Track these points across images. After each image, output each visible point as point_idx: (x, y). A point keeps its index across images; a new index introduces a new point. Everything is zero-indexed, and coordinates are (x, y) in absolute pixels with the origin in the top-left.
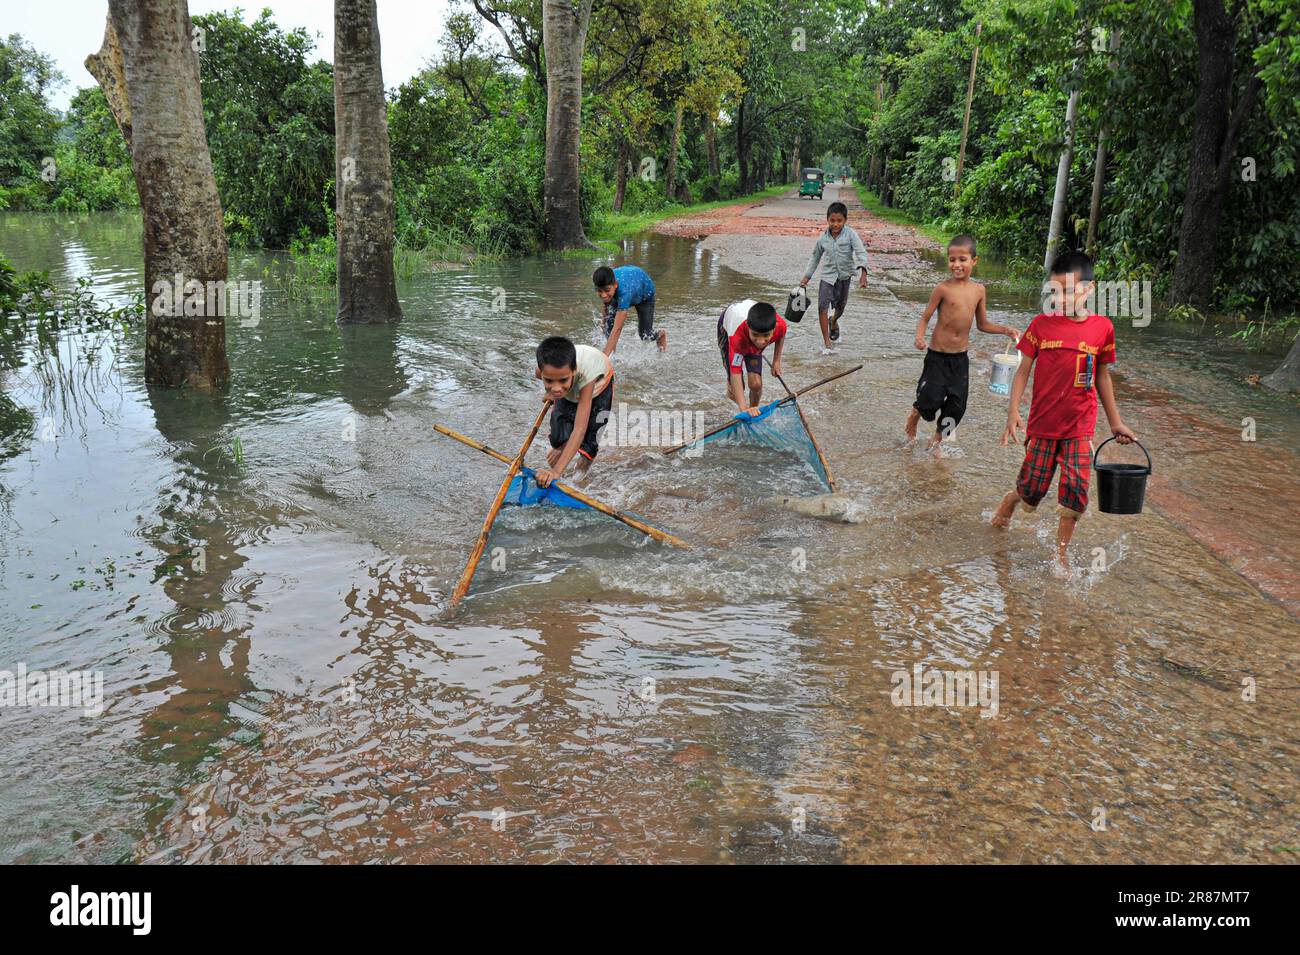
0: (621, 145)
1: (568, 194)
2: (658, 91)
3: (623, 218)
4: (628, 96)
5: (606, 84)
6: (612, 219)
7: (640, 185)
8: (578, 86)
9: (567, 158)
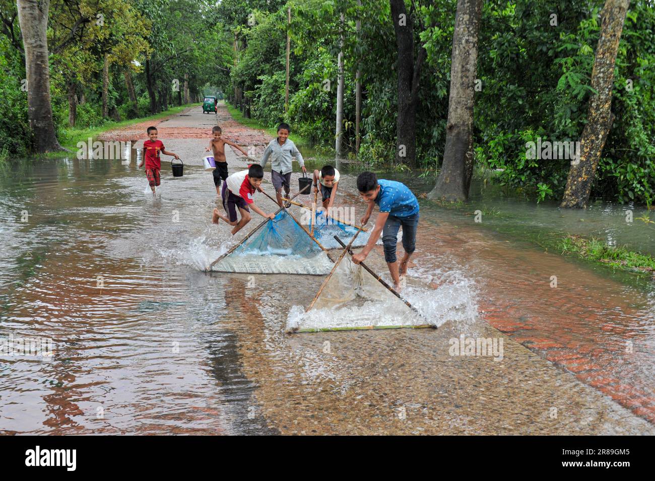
0: (71, 84)
1: (45, 118)
2: (94, 50)
3: (77, 132)
4: (75, 54)
5: (60, 47)
6: (71, 132)
7: (84, 110)
8: (46, 50)
9: (43, 96)
